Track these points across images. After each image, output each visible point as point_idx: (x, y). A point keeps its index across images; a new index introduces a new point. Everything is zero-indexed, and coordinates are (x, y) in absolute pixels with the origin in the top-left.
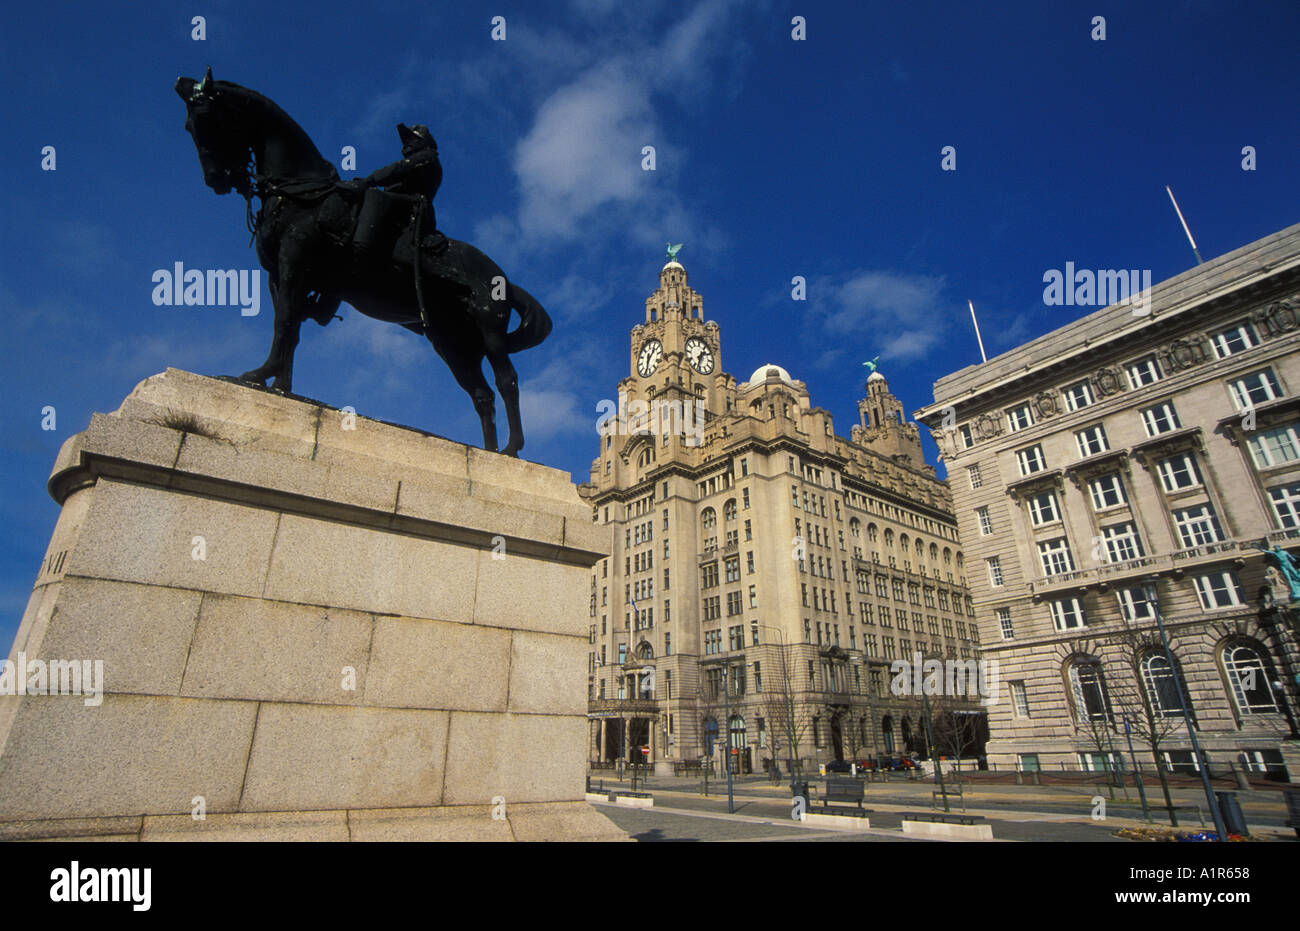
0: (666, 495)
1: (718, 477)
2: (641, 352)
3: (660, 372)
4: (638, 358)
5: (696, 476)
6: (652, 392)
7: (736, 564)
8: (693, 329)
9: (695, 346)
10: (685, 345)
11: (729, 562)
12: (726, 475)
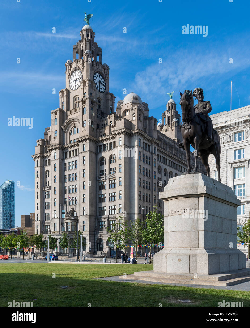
0: (83, 151)
1: (107, 144)
2: (71, 76)
3: (81, 89)
4: (69, 79)
5: (98, 142)
6: (76, 98)
7: (113, 181)
8: (97, 67)
9: (98, 77)
10: (94, 76)
11: (110, 180)
12: (111, 144)
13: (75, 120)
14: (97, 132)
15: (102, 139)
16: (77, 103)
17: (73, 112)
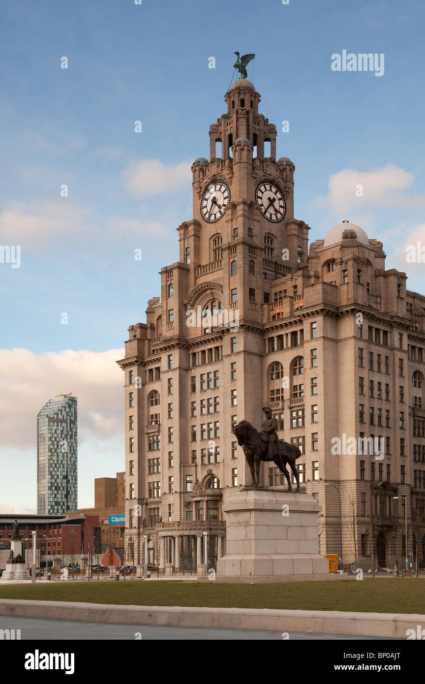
0: (232, 351)
1: (287, 334)
2: (205, 193)
3: (227, 221)
4: (201, 199)
5: (265, 332)
6: (217, 239)
7: (300, 413)
8: (265, 171)
9: (266, 190)
10: (256, 191)
11: (294, 411)
12: (294, 334)
13: (214, 287)
14: (262, 310)
15: (275, 325)
16: (219, 250)
17: (209, 270)
